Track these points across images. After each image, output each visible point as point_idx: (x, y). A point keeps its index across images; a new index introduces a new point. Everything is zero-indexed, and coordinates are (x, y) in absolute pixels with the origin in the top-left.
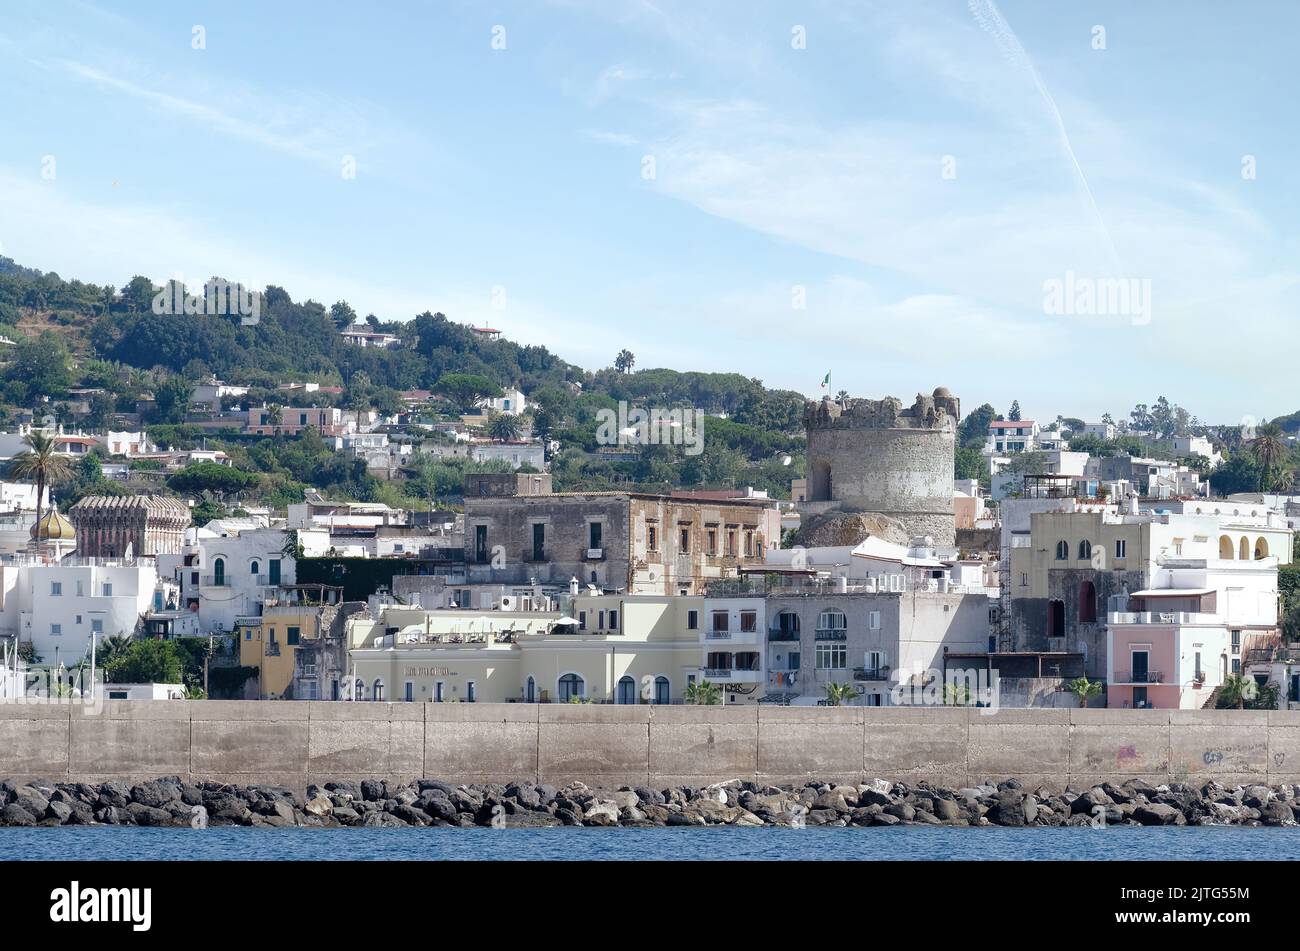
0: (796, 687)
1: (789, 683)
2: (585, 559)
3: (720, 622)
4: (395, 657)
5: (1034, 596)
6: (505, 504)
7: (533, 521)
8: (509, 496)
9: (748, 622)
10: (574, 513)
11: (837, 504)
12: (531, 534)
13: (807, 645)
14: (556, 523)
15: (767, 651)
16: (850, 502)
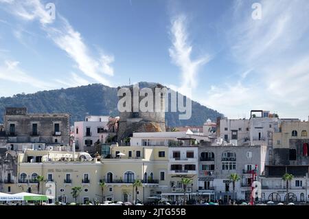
0: (213, 176)
1: (210, 174)
2: (54, 135)
3: (176, 155)
4: (42, 166)
5: (283, 147)
6: (22, 117)
7: (32, 123)
8: (24, 115)
9: (190, 155)
10: (49, 121)
11: (141, 119)
12: (32, 127)
13: (218, 162)
14: (42, 123)
15: (199, 164)
16: (146, 118)
